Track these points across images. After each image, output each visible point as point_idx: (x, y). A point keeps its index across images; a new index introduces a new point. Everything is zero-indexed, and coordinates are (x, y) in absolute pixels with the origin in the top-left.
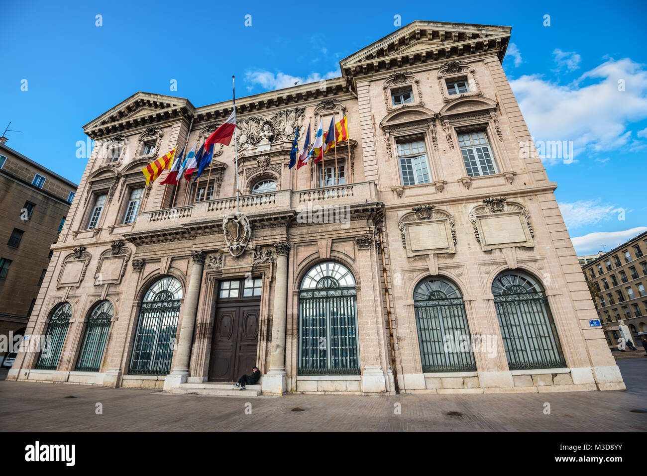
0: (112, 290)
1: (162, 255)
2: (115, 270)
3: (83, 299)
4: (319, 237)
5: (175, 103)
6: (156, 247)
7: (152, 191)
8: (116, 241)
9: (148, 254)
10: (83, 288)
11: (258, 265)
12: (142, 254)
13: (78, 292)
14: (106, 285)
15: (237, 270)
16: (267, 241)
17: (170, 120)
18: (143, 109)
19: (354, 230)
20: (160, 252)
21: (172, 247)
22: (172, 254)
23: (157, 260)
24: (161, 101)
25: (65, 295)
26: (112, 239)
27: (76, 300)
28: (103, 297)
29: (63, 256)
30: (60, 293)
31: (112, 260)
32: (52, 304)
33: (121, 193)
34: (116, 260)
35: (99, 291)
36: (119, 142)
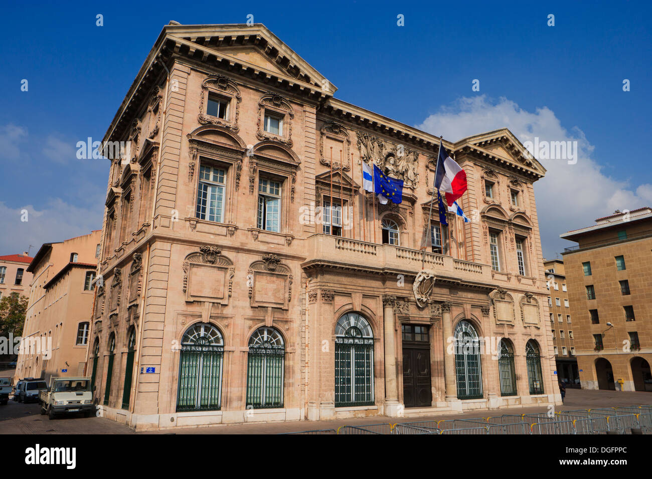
0: (278, 315)
1: (352, 290)
2: (276, 291)
3: (237, 321)
4: (464, 302)
6: (344, 280)
7: (296, 196)
8: (273, 254)
9: (338, 286)
10: (234, 307)
11: (434, 317)
12: (331, 285)
13: (227, 311)
14: (270, 309)
15: (420, 319)
16: (439, 298)
17: (303, 98)
18: (253, 48)
19: (482, 301)
20: (351, 287)
21: (359, 284)
22: (363, 291)
23: (349, 295)
25: (205, 313)
26: (263, 248)
27: (225, 322)
28: (269, 322)
29: (179, 254)
30: (195, 309)
31: (269, 278)
32: (183, 324)
33: (252, 181)
34: (274, 279)
35: (260, 314)
36: (225, 89)
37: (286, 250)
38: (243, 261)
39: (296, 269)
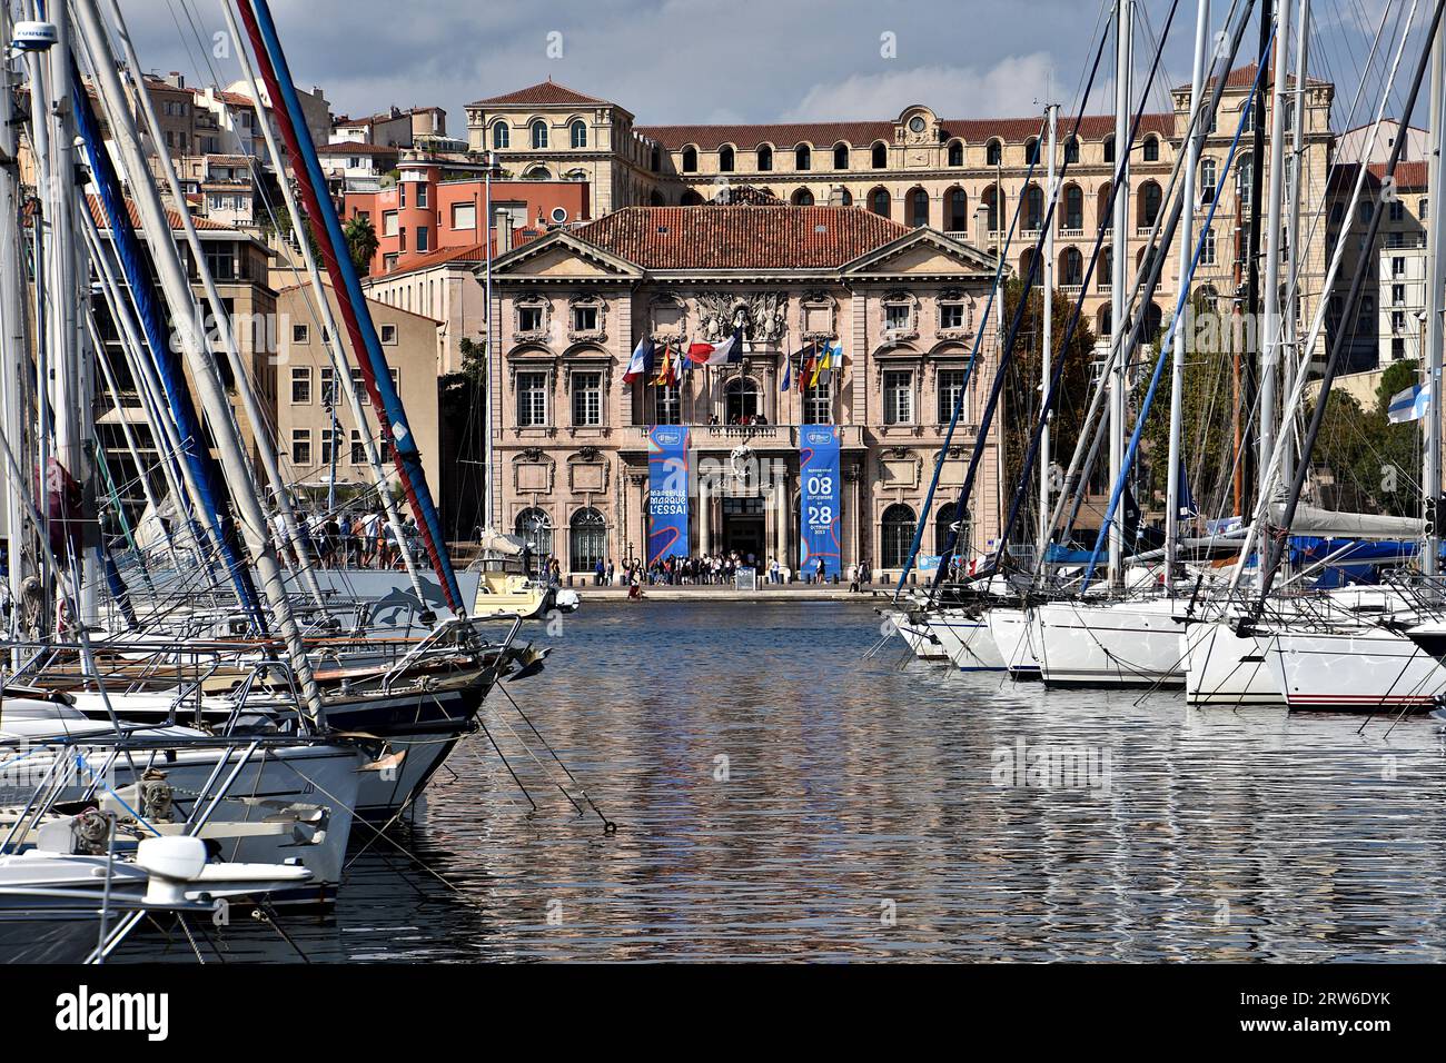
0: (595, 498)
2: (593, 478)
3: (560, 505)
5: (626, 270)
7: (611, 388)
8: (587, 446)
10: (557, 494)
13: (550, 498)
14: (588, 494)
17: (613, 288)
24: (601, 258)
25: (531, 501)
26: (577, 443)
27: (549, 507)
28: (586, 505)
29: (508, 456)
30: (524, 498)
31: (586, 467)
32: (517, 509)
33: (567, 384)
34: (591, 467)
35: (579, 498)
36: (535, 301)
37: (601, 441)
38: (562, 457)
39: (613, 457)
